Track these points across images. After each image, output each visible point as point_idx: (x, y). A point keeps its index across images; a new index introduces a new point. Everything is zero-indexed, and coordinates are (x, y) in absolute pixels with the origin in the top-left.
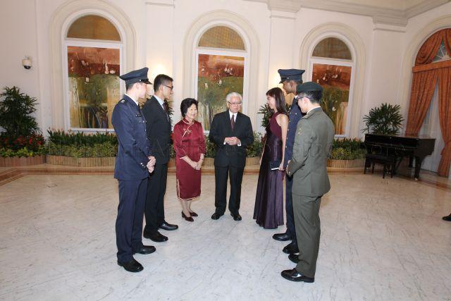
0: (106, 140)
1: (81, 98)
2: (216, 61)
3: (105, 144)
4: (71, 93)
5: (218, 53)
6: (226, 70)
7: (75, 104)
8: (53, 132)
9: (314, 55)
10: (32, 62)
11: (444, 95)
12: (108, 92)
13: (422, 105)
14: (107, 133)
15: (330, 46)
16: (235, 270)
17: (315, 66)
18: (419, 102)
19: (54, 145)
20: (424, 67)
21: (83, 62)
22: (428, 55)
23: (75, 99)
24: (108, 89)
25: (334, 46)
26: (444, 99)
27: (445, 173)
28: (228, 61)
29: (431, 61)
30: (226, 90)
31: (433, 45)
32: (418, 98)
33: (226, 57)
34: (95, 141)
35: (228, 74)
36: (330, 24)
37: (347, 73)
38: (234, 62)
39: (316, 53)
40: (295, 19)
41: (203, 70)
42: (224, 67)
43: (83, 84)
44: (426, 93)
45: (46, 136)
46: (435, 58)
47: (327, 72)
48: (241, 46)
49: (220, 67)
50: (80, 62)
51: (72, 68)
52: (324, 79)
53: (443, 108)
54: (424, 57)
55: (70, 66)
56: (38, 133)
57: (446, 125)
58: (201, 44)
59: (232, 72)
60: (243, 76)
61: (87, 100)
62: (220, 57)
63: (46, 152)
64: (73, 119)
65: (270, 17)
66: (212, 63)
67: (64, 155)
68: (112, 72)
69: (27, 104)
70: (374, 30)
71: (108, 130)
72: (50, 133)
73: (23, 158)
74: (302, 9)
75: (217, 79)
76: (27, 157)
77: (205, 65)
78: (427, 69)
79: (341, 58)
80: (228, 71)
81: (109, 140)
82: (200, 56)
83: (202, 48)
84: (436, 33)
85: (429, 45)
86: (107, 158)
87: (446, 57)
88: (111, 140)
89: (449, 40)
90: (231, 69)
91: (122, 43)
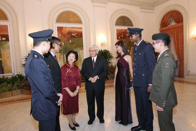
0: (3, 82)
2: (67, 30)
3: (3, 84)
5: (67, 26)
6: (73, 34)
9: (116, 25)
11: (176, 40)
12: (2, 51)
14: (4, 77)
15: (123, 20)
17: (117, 30)
20: (165, 28)
22: (166, 23)
24: (1, 50)
25: (125, 20)
26: (176, 42)
27: (182, 76)
28: (73, 30)
29: (167, 25)
30: (74, 45)
31: (168, 18)
33: (72, 28)
35: (74, 37)
36: (122, 9)
38: (77, 30)
39: (117, 24)
40: (105, 7)
41: (60, 35)
42: (72, 33)
46: (169, 24)
47: (123, 33)
48: (80, 22)
49: (70, 33)
52: (122, 36)
53: (176, 46)
54: (164, 24)
57: (179, 54)
58: (58, 21)
59: (76, 35)
60: (82, 37)
62: (69, 27)
65: (93, 6)
66: (65, 31)
68: (4, 39)
70: (141, 12)
71: (4, 75)
74: (108, 2)
75: (69, 39)
77: (61, 32)
78: (166, 29)
79: (129, 26)
80: (74, 35)
81: (6, 81)
82: (58, 27)
83: (58, 23)
84: (168, 13)
85: (166, 18)
86: (5, 93)
87: (173, 23)
88: (7, 81)
89: (174, 15)
90: (76, 34)
91: (9, 21)
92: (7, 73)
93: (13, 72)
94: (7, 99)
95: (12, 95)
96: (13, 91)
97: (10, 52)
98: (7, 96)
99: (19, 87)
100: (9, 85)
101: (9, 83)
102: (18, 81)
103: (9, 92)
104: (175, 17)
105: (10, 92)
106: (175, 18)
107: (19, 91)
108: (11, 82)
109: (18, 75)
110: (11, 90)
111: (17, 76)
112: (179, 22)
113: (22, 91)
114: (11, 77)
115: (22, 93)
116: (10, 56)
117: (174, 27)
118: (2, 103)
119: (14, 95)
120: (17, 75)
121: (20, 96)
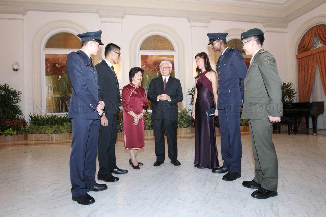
1: (55, 91)
2: (154, 59)
4: (47, 87)
5: (154, 54)
7: (50, 95)
8: (33, 117)
10: (19, 66)
13: (308, 81)
15: (235, 44)
16: (180, 199)
18: (306, 79)
19: (33, 126)
20: (305, 54)
21: (57, 65)
22: (306, 46)
23: (50, 91)
25: (238, 45)
28: (162, 59)
29: (310, 49)
31: (309, 38)
32: (304, 76)
33: (160, 56)
34: (64, 121)
36: (233, 30)
40: (208, 27)
41: (144, 66)
43: (56, 80)
44: (310, 71)
45: (27, 119)
46: (312, 47)
49: (157, 63)
50: (54, 65)
51: (49, 69)
54: (303, 48)
55: (47, 68)
56: (21, 117)
61: (59, 92)
63: (27, 132)
64: (49, 106)
65: (190, 27)
66: (150, 61)
67: (40, 133)
69: (14, 96)
72: (31, 117)
73: (9, 136)
74: (212, 21)
75: (155, 71)
76: (11, 135)
77: (146, 62)
78: (308, 55)
82: (142, 56)
83: (142, 50)
84: (310, 30)
85: (306, 38)
87: (320, 45)
89: (320, 32)
106: (323, 37)
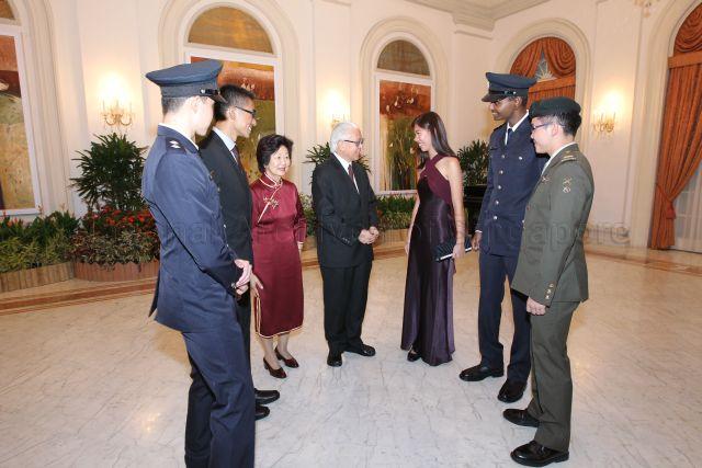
0: (7, 236)
2: (225, 71)
3: (6, 243)
5: (226, 58)
9: (379, 66)
15: (400, 54)
17: (383, 84)
22: (525, 73)
28: (244, 72)
31: (531, 59)
33: (241, 64)
36: (398, 18)
37: (425, 96)
38: (257, 73)
39: (382, 65)
40: (349, 5)
42: (240, 81)
47: (400, 93)
48: (266, 48)
52: (396, 104)
58: (194, 37)
60: (273, 99)
62: (231, 63)
70: (456, 33)
79: (416, 72)
81: (15, 234)
82: (194, 59)
83: (194, 44)
84: (533, 43)
85: (525, 59)
86: (16, 274)
87: (546, 76)
88: (19, 234)
89: (552, 53)
90: (253, 86)
91: (20, 24)
92: (16, 207)
93: (37, 203)
94: (24, 293)
95: (41, 282)
96: (44, 269)
97: (24, 134)
98: (23, 284)
99: (64, 256)
100: (29, 248)
101: (27, 240)
102: (58, 235)
103: (27, 271)
104: (553, 59)
105: (34, 271)
106: (555, 62)
107: (64, 268)
108: (35, 239)
109: (57, 214)
110: (34, 265)
111: (53, 219)
112: (563, 75)
113: (74, 267)
114: (32, 219)
115: (75, 276)
116: (25, 149)
117: (547, 87)
118: (6, 306)
119: (47, 280)
120: (53, 215)
121: (69, 286)
